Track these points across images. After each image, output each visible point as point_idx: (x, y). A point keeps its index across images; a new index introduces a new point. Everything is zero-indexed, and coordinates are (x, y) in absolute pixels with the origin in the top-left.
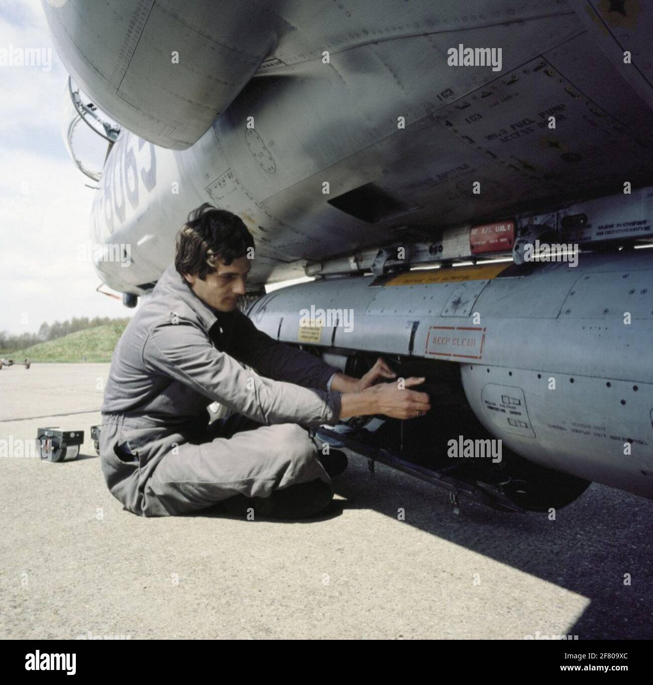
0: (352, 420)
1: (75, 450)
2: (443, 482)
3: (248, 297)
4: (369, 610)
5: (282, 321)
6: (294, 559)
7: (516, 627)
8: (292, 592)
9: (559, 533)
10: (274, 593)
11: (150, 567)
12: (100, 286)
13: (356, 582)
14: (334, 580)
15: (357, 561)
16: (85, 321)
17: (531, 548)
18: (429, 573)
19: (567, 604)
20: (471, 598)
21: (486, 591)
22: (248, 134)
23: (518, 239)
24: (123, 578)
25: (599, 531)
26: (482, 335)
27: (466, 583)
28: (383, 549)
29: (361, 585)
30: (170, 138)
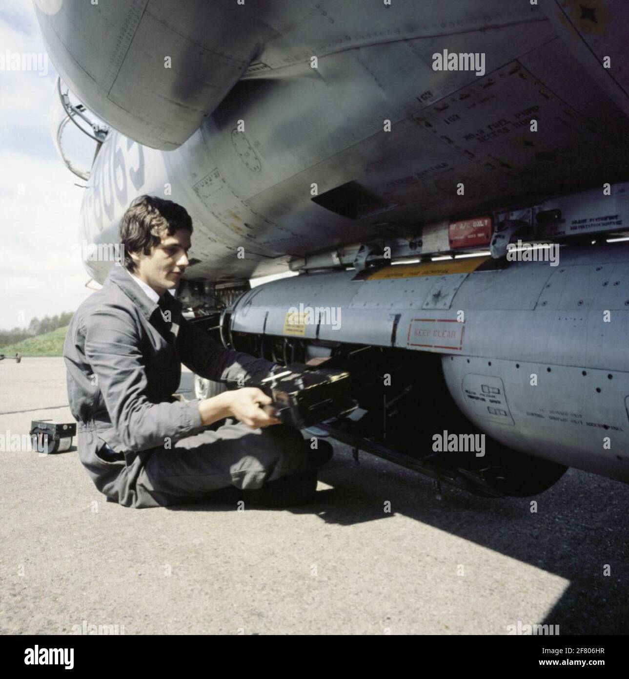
1: (68, 442)
2: (425, 469)
3: (233, 291)
4: (357, 594)
5: (267, 315)
6: (283, 545)
7: (499, 609)
8: (282, 577)
9: (538, 518)
10: (265, 579)
11: (144, 555)
12: (89, 282)
13: (344, 566)
15: (344, 547)
17: (511, 532)
18: (414, 558)
19: (547, 585)
20: (454, 581)
21: (469, 574)
22: (234, 135)
23: (496, 234)
24: (118, 566)
25: (576, 515)
26: (461, 328)
27: (450, 566)
28: (369, 535)
29: (348, 570)
30: (159, 139)
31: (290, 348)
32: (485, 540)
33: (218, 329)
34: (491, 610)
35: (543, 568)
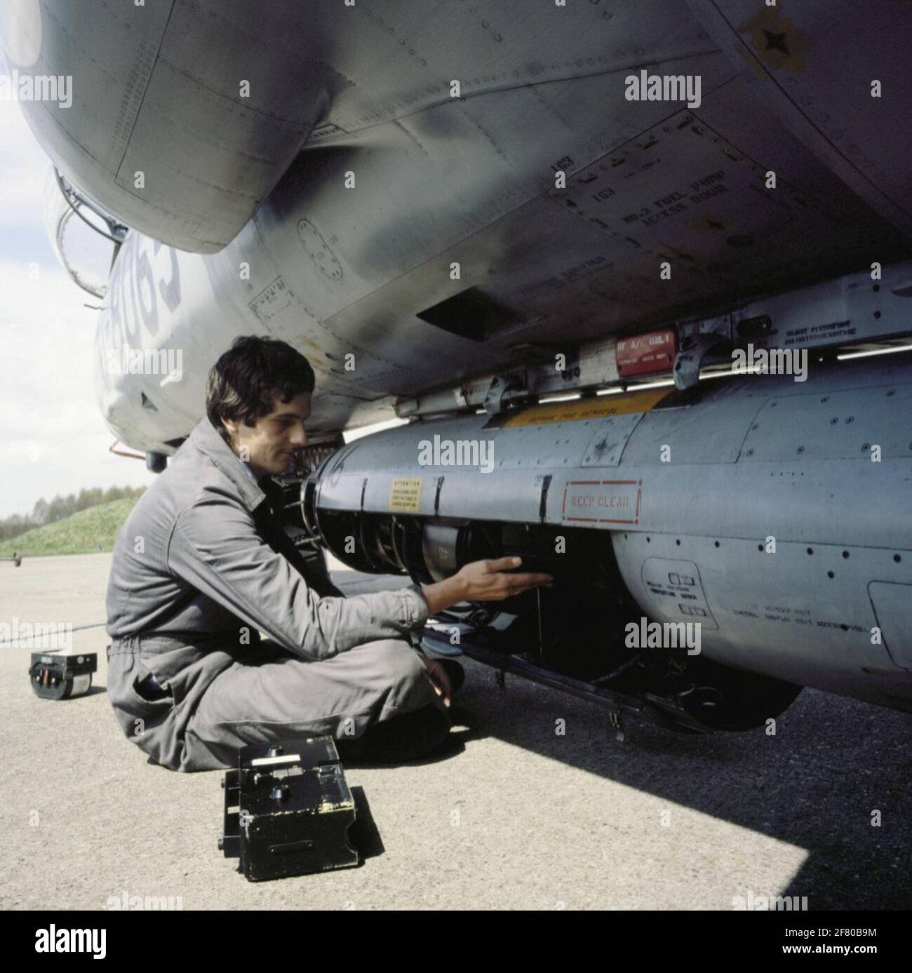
0: (472, 617)
1: (85, 682)
2: (600, 698)
3: (320, 450)
4: (501, 886)
5: (365, 483)
6: (395, 819)
7: (705, 897)
8: (393, 867)
9: (764, 759)
10: (368, 871)
11: (193, 844)
12: (115, 444)
13: (483, 847)
14: (452, 847)
15: (483, 818)
16: (98, 493)
17: (724, 783)
18: (584, 828)
19: (776, 859)
20: (643, 861)
21: (664, 848)
22: (302, 228)
23: (680, 355)
24: (155, 862)
25: (820, 753)
26: (637, 491)
27: (636, 838)
28: (520, 798)
29: (489, 851)
30: (194, 238)
31: (400, 530)
32: (688, 796)
33: (299, 506)
34: (694, 901)
35: (770, 834)
